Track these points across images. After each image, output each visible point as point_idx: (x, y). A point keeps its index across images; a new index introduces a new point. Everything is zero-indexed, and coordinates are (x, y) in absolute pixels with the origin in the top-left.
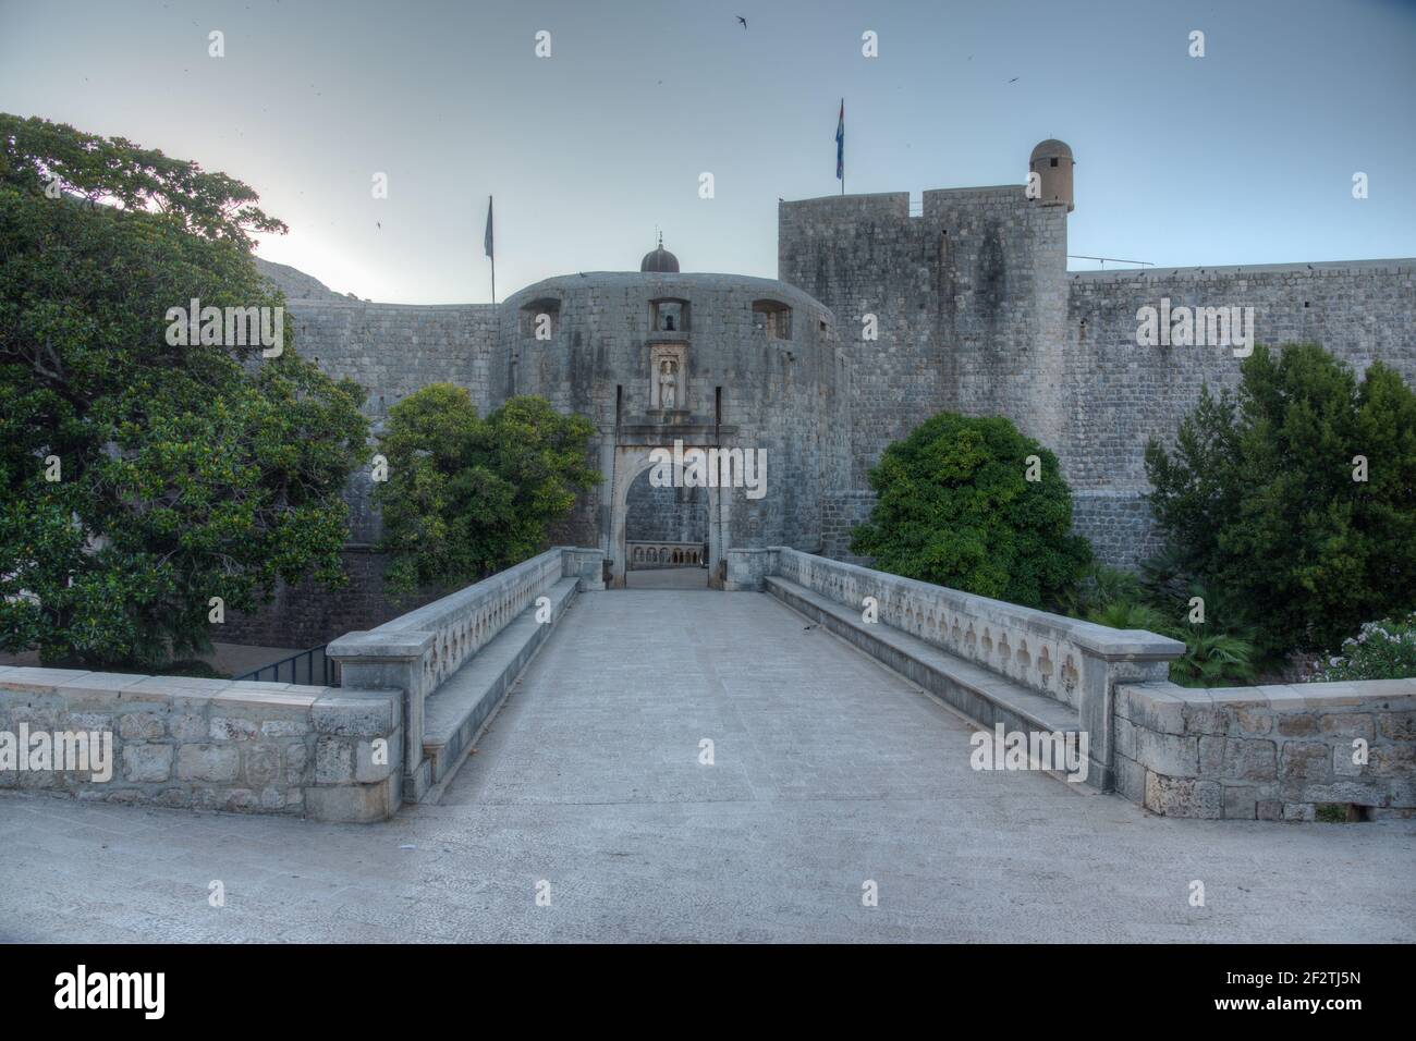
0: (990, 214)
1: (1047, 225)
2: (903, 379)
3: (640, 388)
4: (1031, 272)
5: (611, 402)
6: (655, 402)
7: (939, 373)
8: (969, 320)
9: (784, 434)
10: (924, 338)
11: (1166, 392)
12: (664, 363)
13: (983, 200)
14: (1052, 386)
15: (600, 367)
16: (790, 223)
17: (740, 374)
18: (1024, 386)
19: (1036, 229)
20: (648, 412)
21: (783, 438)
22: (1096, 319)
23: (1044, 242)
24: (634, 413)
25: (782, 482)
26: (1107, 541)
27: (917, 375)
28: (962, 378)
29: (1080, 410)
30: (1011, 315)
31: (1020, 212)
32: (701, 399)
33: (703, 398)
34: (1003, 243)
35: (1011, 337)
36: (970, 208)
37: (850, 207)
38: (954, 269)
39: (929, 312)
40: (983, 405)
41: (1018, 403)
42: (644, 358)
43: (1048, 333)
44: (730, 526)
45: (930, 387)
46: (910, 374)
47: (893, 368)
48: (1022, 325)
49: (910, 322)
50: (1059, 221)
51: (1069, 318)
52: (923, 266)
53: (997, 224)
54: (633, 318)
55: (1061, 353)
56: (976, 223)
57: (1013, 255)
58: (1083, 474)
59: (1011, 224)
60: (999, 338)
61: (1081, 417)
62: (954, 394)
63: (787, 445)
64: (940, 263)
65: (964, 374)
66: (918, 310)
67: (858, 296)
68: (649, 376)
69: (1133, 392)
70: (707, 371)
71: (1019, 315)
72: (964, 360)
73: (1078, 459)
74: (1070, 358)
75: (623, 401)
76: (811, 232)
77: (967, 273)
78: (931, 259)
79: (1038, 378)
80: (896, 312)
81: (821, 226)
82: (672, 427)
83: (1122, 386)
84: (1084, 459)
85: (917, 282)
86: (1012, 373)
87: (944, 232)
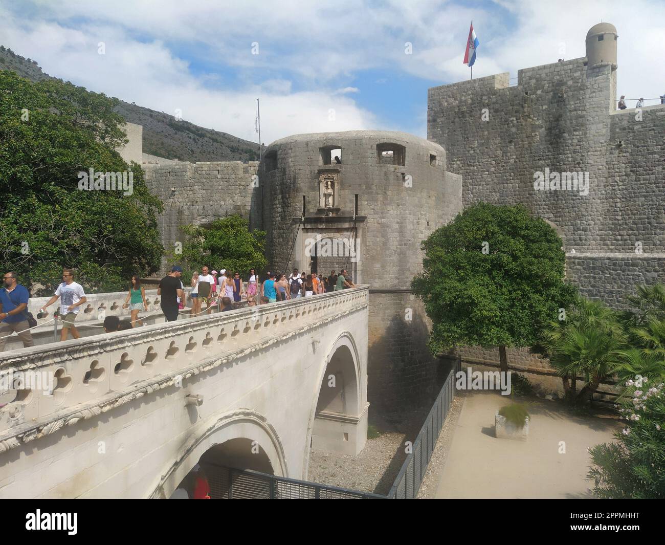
0: (557, 78)
1: (595, 81)
2: (499, 187)
3: (314, 197)
4: (584, 113)
5: (300, 205)
7: (521, 182)
9: (399, 220)
10: (512, 161)
12: (327, 182)
13: (552, 70)
15: (294, 186)
16: (434, 100)
17: (369, 187)
19: (588, 84)
20: (319, 210)
21: (398, 223)
22: (630, 139)
23: (594, 92)
24: (311, 211)
25: (397, 248)
26: (616, 288)
27: (507, 183)
29: (618, 200)
30: (570, 141)
32: (346, 202)
33: (348, 201)
34: (565, 96)
35: (569, 155)
36: (543, 76)
37: (468, 86)
38: (532, 116)
39: (515, 145)
40: (550, 200)
41: (574, 198)
42: (316, 181)
43: (596, 151)
44: (362, 273)
45: (515, 191)
46: (503, 184)
48: (578, 147)
49: (503, 153)
50: (604, 76)
51: (610, 140)
52: (512, 116)
53: (561, 84)
55: (605, 163)
56: (547, 85)
57: (572, 103)
58: (620, 242)
59: (570, 83)
60: (562, 157)
61: (618, 205)
63: (401, 227)
64: (524, 114)
66: (508, 144)
67: (472, 139)
68: (319, 190)
70: (350, 186)
71: (575, 141)
73: (617, 233)
74: (611, 166)
75: (306, 204)
76: (445, 104)
77: (540, 118)
78: (518, 111)
80: (495, 147)
81: (451, 100)
82: (331, 218)
83: (649, 183)
84: (621, 233)
85: (508, 127)
87: (527, 93)
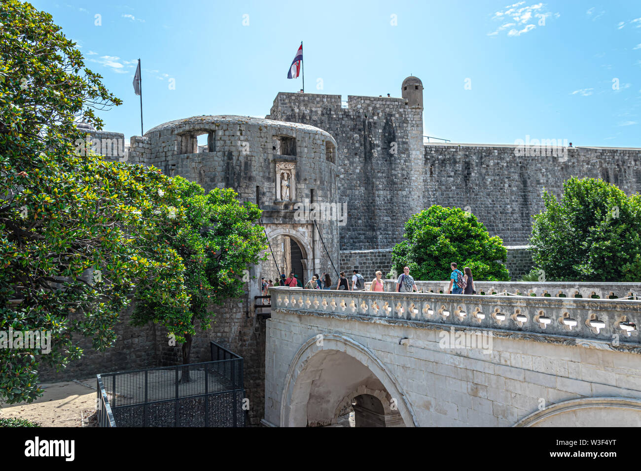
0: (387, 110)
1: (413, 118)
2: (348, 192)
3: (269, 188)
4: (408, 140)
5: (253, 196)
6: (279, 197)
7: (366, 189)
8: (379, 162)
10: (358, 171)
11: (468, 201)
12: (283, 173)
13: (384, 103)
14: (419, 197)
15: (246, 174)
16: (286, 104)
17: (322, 182)
18: (406, 196)
19: (409, 119)
20: (274, 203)
22: (437, 165)
23: (413, 126)
24: (267, 204)
27: (355, 190)
28: (377, 192)
30: (399, 161)
31: (402, 110)
33: (304, 195)
34: (394, 125)
35: (399, 172)
36: (378, 106)
37: (318, 99)
38: (371, 136)
39: (360, 157)
40: (388, 206)
41: (404, 205)
42: (272, 170)
43: (416, 171)
45: (361, 196)
46: (351, 189)
47: (342, 186)
48: (404, 166)
49: (350, 162)
50: (419, 116)
51: (425, 164)
52: (356, 133)
53: (391, 115)
54: (264, 145)
55: (422, 181)
56: (381, 114)
57: (399, 131)
59: (397, 116)
60: (394, 172)
62: (374, 200)
64: (365, 132)
65: (378, 190)
66: (354, 156)
68: (275, 181)
69: (454, 200)
70: (305, 180)
71: (402, 161)
72: (378, 183)
74: (426, 183)
75: (260, 196)
76: (297, 110)
77: (377, 139)
78: (360, 130)
79: (413, 193)
80: (343, 157)
81: (303, 108)
82: (289, 212)
83: (449, 198)
85: (353, 141)
86: (400, 190)
87: (366, 117)
